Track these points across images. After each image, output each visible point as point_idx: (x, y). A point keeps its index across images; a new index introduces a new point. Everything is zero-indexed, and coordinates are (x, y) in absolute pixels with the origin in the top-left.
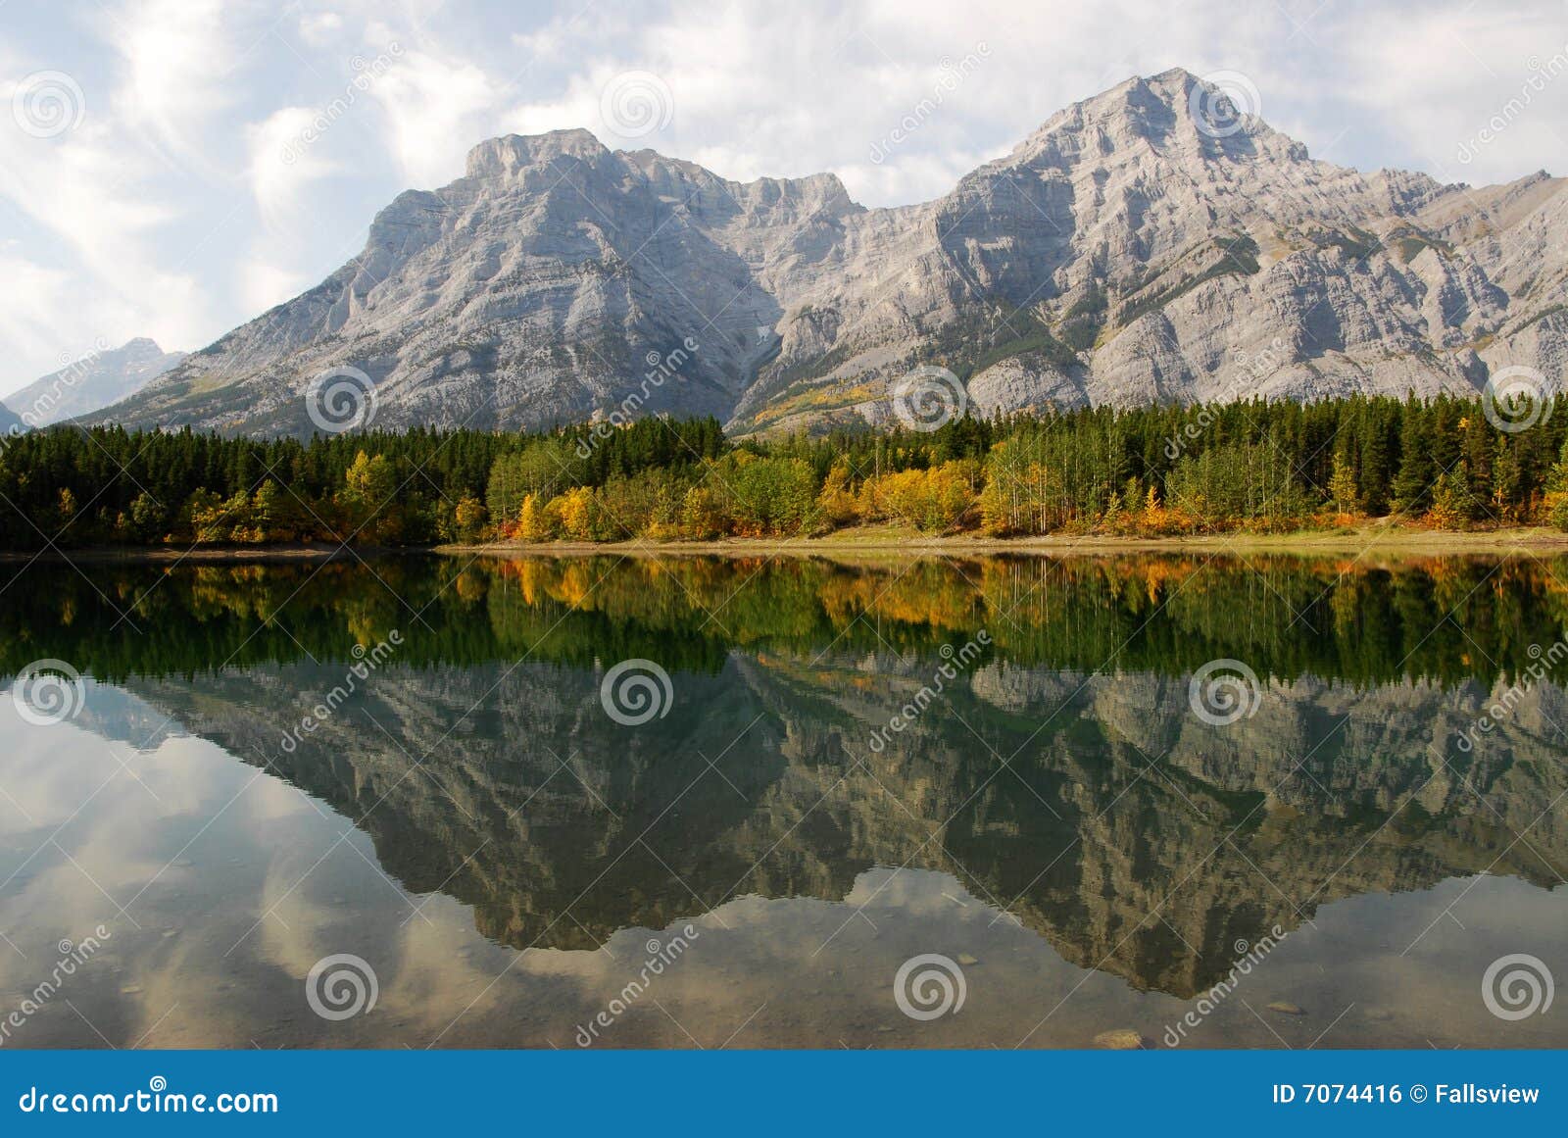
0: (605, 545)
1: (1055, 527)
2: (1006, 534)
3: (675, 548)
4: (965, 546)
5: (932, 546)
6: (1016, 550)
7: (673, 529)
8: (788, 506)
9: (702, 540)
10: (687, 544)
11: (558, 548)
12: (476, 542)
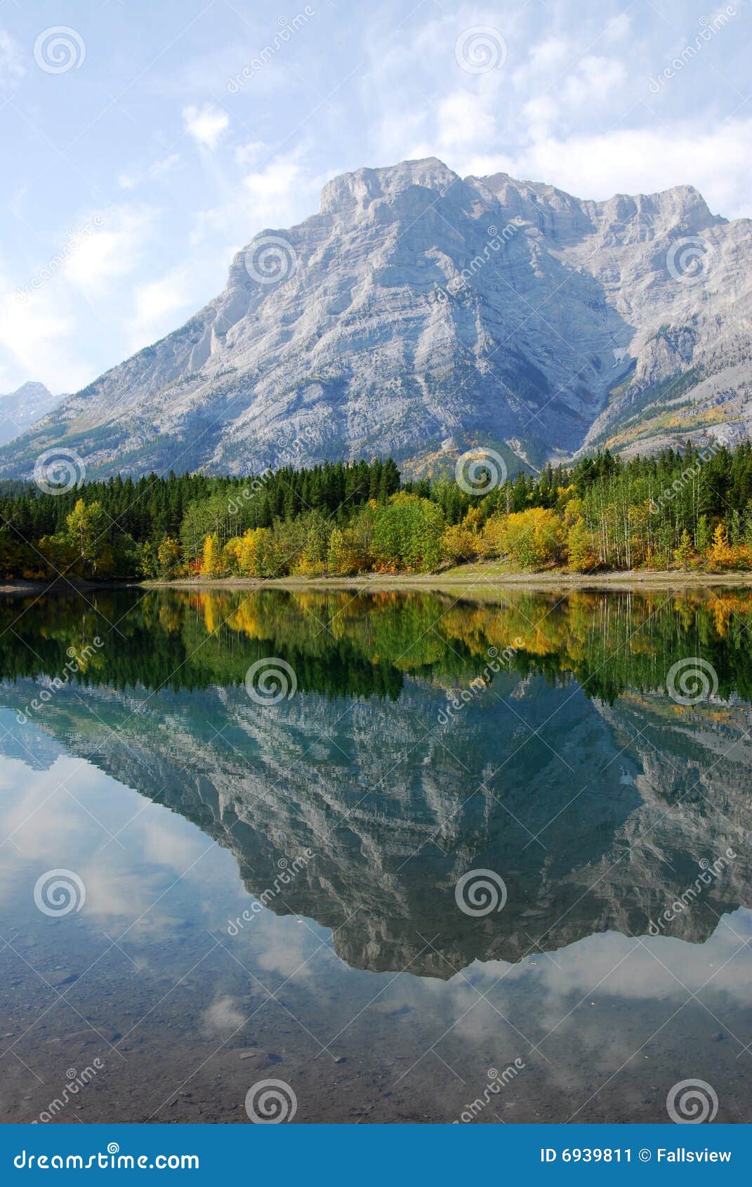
0: (267, 581)
1: (638, 564)
2: (588, 571)
3: (321, 583)
4: (554, 581)
5: (528, 581)
6: (599, 585)
7: (319, 566)
8: (415, 543)
9: (344, 576)
10: (330, 580)
11: (233, 584)
12: (173, 578)
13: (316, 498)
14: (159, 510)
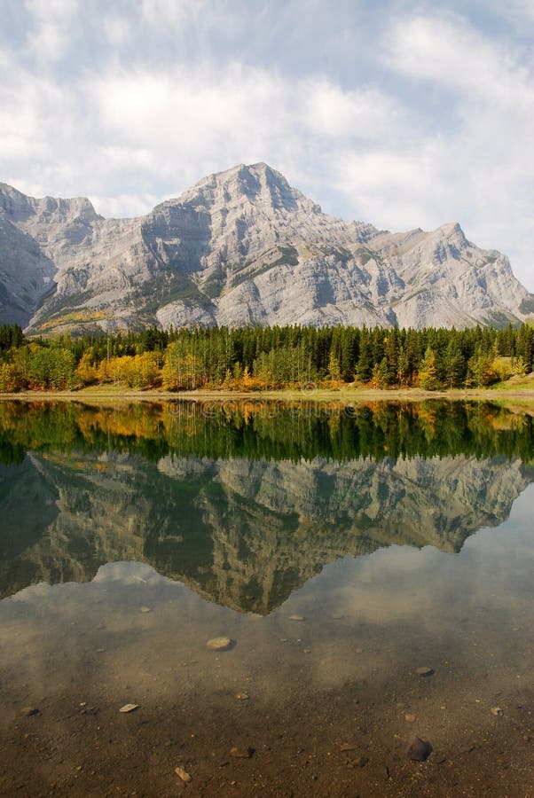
1: (200, 386)
2: (175, 390)
4: (153, 396)
5: (137, 396)
6: (180, 398)
8: (59, 373)
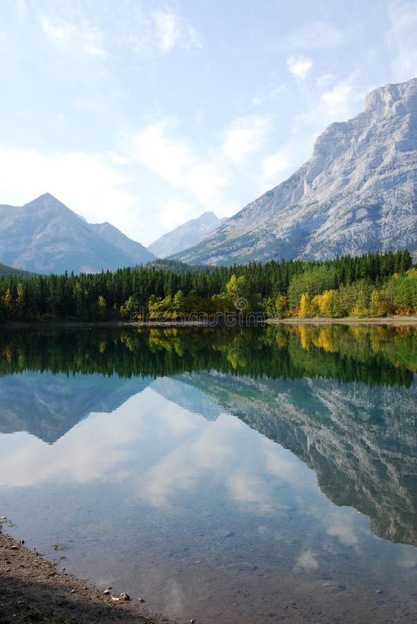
0: (336, 319)
3: (366, 321)
7: (365, 311)
9: (379, 317)
10: (371, 319)
11: (317, 321)
12: (283, 317)
13: (363, 273)
14: (276, 280)
